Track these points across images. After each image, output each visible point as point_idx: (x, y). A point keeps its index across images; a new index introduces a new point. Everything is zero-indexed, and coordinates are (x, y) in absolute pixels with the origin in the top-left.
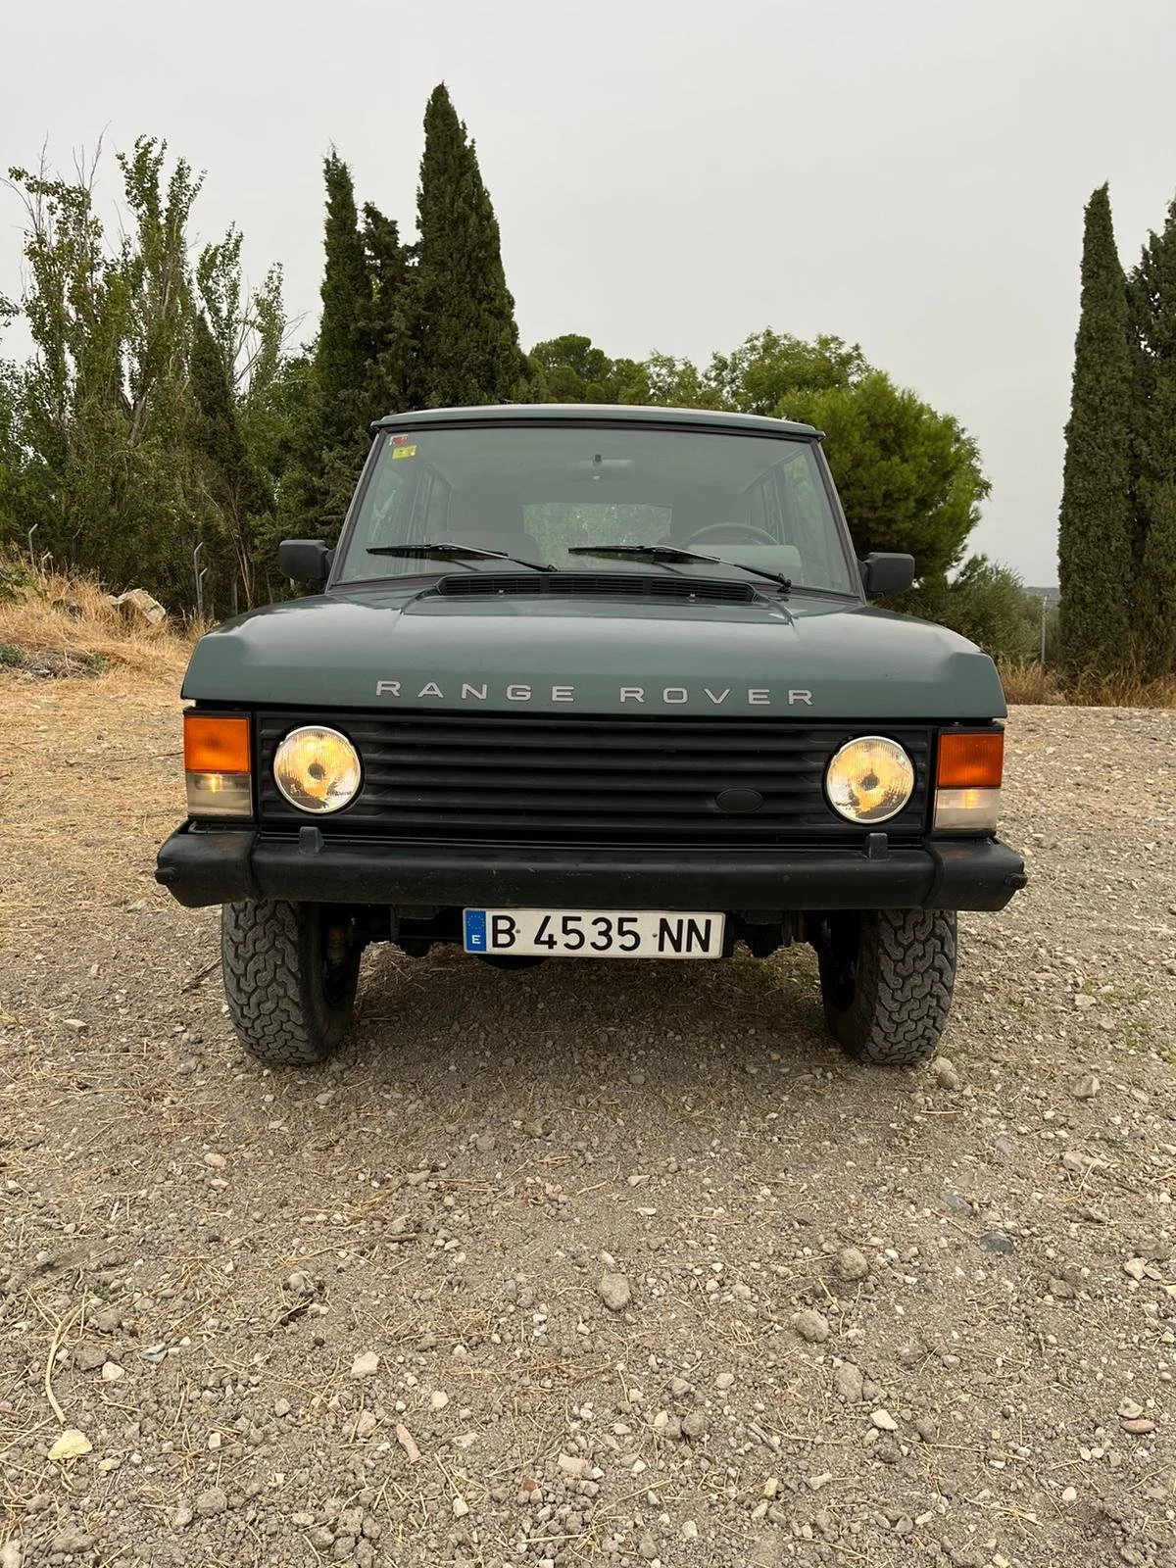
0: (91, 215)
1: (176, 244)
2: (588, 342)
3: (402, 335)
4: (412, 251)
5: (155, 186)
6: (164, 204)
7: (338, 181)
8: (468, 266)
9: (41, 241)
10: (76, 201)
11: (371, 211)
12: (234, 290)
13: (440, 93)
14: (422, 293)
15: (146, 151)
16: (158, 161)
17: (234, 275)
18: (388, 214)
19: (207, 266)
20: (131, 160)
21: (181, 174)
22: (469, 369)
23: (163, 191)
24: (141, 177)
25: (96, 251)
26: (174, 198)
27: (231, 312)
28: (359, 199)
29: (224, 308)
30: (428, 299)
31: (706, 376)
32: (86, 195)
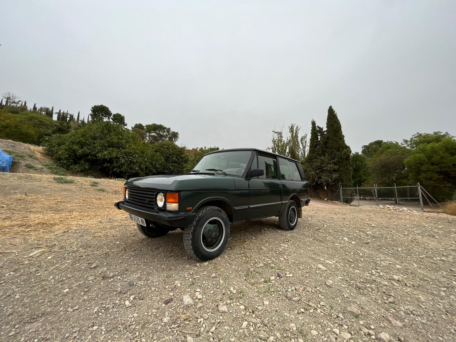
0: (282, 135)
1: (296, 136)
2: (382, 141)
3: (322, 144)
4: (325, 131)
5: (293, 130)
6: (295, 132)
7: (314, 123)
8: (334, 132)
9: (274, 140)
10: (280, 134)
11: (318, 127)
12: (306, 142)
13: (331, 107)
14: (326, 138)
15: (292, 125)
16: (294, 126)
17: (306, 139)
18: (321, 127)
19: (302, 140)
20: (290, 127)
21: (297, 127)
22: (334, 148)
23: (294, 130)
24: (292, 129)
25: (282, 140)
26: (296, 131)
27: (305, 145)
28: (316, 125)
29: (304, 144)
30: (327, 138)
31: (401, 144)
32: (282, 133)
